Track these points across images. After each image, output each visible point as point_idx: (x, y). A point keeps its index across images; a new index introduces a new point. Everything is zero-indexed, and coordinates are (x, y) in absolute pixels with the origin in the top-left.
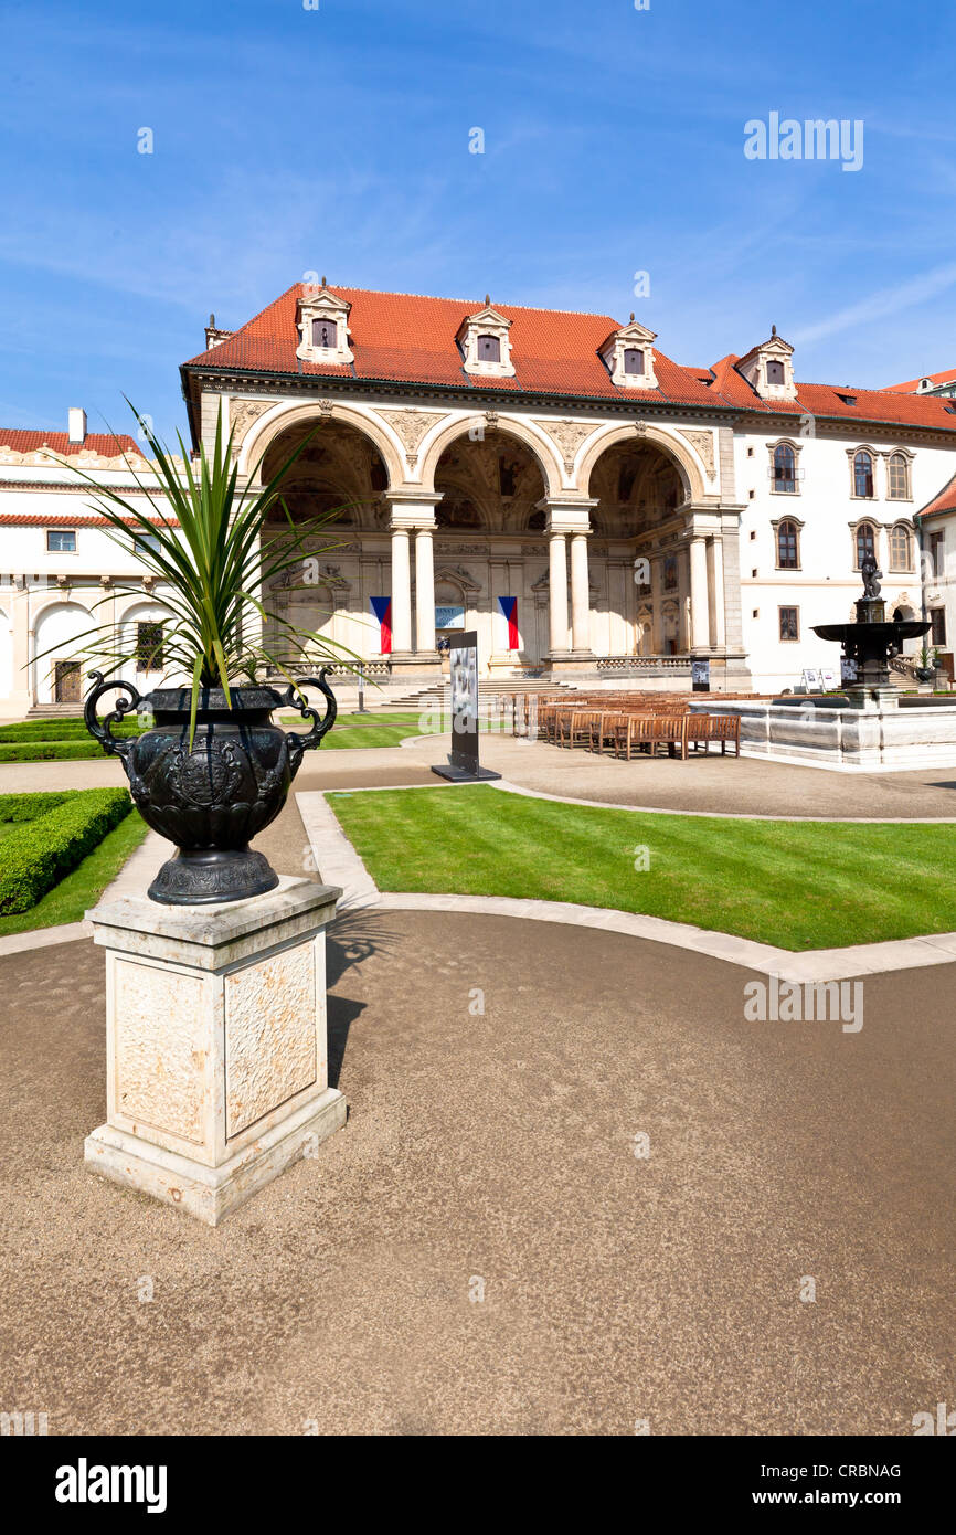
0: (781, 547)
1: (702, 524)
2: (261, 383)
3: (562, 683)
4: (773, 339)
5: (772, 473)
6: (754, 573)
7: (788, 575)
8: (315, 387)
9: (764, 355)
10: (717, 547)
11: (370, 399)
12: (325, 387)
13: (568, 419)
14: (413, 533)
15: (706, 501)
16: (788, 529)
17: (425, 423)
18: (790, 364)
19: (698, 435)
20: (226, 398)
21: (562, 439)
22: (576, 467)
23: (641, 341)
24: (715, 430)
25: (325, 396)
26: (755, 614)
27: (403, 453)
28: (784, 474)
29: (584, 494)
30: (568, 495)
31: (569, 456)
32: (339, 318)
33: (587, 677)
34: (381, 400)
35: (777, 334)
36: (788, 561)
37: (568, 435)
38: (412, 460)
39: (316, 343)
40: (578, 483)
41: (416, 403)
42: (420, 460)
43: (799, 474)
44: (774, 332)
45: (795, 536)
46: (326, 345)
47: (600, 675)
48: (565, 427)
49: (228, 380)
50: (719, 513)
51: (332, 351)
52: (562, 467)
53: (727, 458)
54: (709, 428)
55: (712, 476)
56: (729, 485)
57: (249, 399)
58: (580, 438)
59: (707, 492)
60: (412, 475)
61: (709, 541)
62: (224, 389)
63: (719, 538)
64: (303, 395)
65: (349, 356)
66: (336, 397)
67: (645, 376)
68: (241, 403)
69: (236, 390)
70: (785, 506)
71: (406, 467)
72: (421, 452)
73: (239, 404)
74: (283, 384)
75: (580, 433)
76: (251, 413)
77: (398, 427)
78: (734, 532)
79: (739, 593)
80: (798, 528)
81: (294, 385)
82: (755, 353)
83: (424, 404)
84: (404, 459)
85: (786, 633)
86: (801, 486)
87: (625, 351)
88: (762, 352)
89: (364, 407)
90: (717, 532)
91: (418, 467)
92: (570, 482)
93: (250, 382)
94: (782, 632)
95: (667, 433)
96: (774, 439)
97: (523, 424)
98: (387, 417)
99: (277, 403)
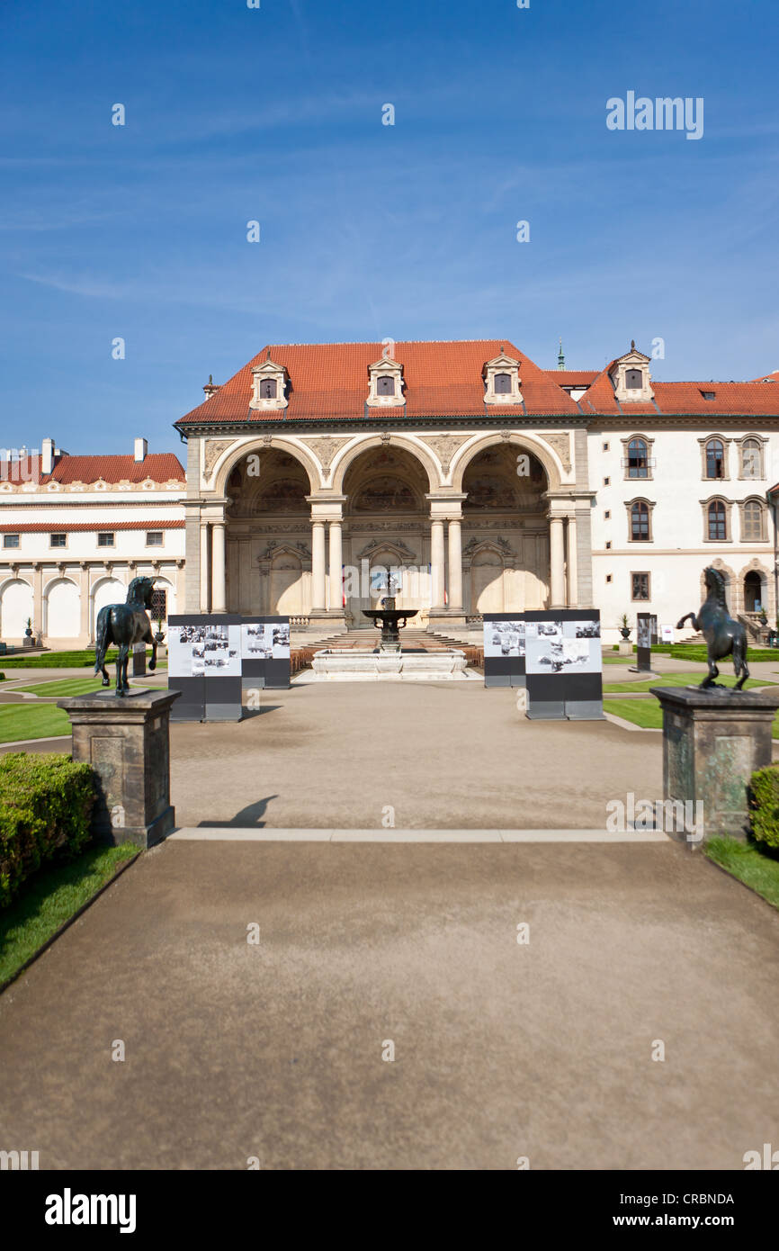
0: (634, 523)
1: (558, 508)
2: (224, 429)
3: (436, 633)
4: (632, 351)
5: (625, 463)
6: (608, 546)
7: (641, 546)
8: (259, 427)
9: (623, 366)
10: (572, 526)
11: (297, 432)
12: (266, 427)
13: (445, 433)
14: (327, 524)
15: (562, 489)
16: (640, 508)
17: (336, 445)
18: (648, 371)
19: (556, 437)
20: (202, 441)
21: (440, 448)
22: (451, 469)
23: (508, 368)
24: (572, 432)
25: (267, 433)
26: (609, 579)
27: (319, 467)
28: (637, 463)
29: (458, 491)
30: (443, 491)
31: (445, 461)
32: (278, 378)
33: (456, 629)
34: (304, 432)
35: (636, 348)
36: (641, 534)
37: (445, 445)
38: (326, 472)
39: (262, 396)
40: (452, 481)
41: (329, 432)
42: (332, 472)
43: (651, 463)
44: (633, 346)
45: (647, 514)
46: (269, 397)
47: (467, 628)
48: (443, 439)
49: (203, 429)
50: (573, 499)
51: (273, 401)
52: (440, 469)
53: (582, 454)
54: (567, 431)
55: (568, 469)
56: (583, 475)
57: (217, 439)
58: (455, 447)
59: (563, 482)
60: (326, 483)
61: (565, 521)
62: (202, 435)
63: (573, 518)
64: (252, 433)
65: (284, 403)
66: (274, 433)
67: (512, 394)
68: (213, 443)
69: (209, 435)
70: (639, 489)
71: (322, 478)
72: (333, 467)
73: (211, 443)
74: (238, 428)
75: (455, 443)
76: (218, 449)
77: (317, 450)
78: (587, 513)
79: (590, 562)
80: (649, 507)
81: (245, 428)
82: (614, 367)
83: (335, 432)
84: (320, 472)
85: (639, 595)
86: (654, 472)
87: (496, 376)
88: (620, 364)
89: (293, 438)
90: (571, 514)
91: (330, 477)
92: (446, 481)
93: (217, 428)
94: (635, 594)
95: (530, 437)
96: (627, 435)
97: (410, 440)
98: (310, 443)
99: (235, 441)
